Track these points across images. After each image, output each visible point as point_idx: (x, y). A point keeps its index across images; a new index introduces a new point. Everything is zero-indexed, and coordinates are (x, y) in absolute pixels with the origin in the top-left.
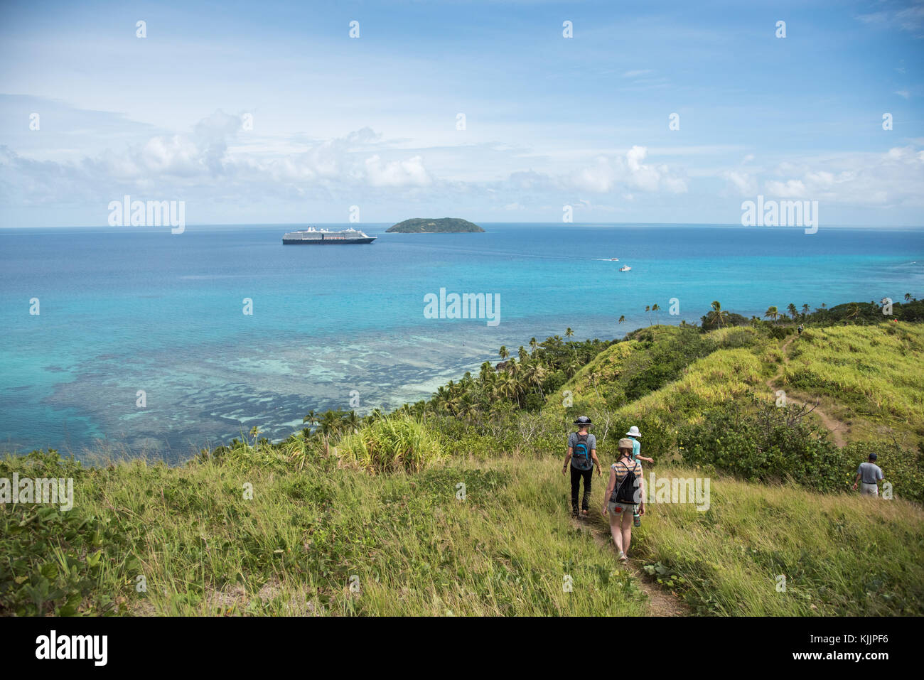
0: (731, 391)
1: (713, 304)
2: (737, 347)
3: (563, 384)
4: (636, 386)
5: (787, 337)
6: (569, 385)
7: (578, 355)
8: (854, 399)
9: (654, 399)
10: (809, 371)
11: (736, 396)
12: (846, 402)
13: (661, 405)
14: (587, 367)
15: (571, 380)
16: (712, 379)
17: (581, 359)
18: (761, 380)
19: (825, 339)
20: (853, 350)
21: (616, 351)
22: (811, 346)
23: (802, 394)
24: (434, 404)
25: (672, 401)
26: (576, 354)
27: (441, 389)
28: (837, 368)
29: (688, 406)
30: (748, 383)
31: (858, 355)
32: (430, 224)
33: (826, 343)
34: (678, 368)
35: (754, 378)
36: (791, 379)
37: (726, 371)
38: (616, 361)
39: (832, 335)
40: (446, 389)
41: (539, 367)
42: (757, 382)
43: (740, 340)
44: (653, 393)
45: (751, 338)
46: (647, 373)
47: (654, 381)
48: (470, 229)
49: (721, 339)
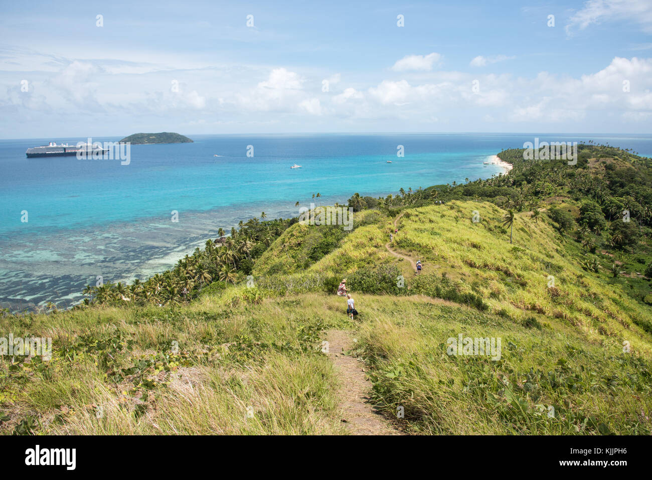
0: (367, 252)
1: (355, 194)
2: (370, 224)
3: (264, 251)
4: (315, 252)
5: (397, 215)
6: (268, 252)
7: (270, 230)
8: (427, 252)
9: (328, 260)
10: (406, 238)
11: (370, 255)
12: (423, 254)
13: (332, 263)
14: (279, 239)
15: (269, 249)
16: (358, 246)
17: (273, 233)
18: (382, 245)
19: (417, 216)
20: (431, 221)
21: (297, 228)
22: (410, 222)
23: (403, 251)
24: (177, 272)
25: (338, 261)
26: (269, 229)
27: (180, 261)
28: (421, 235)
29: (346, 262)
30: (376, 247)
31: (433, 225)
32: (151, 137)
33: (417, 219)
34: (338, 240)
35: (379, 244)
36: (398, 243)
37: (364, 241)
38: (298, 234)
39: (421, 213)
40: (184, 261)
41: (248, 242)
42: (381, 246)
43: (372, 219)
44: (327, 256)
45: (377, 217)
46: (321, 244)
47: (325, 249)
48: (182, 140)
49: (361, 219)
